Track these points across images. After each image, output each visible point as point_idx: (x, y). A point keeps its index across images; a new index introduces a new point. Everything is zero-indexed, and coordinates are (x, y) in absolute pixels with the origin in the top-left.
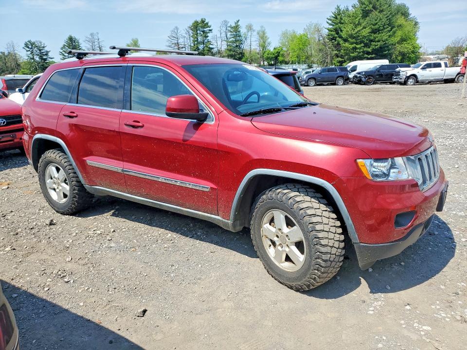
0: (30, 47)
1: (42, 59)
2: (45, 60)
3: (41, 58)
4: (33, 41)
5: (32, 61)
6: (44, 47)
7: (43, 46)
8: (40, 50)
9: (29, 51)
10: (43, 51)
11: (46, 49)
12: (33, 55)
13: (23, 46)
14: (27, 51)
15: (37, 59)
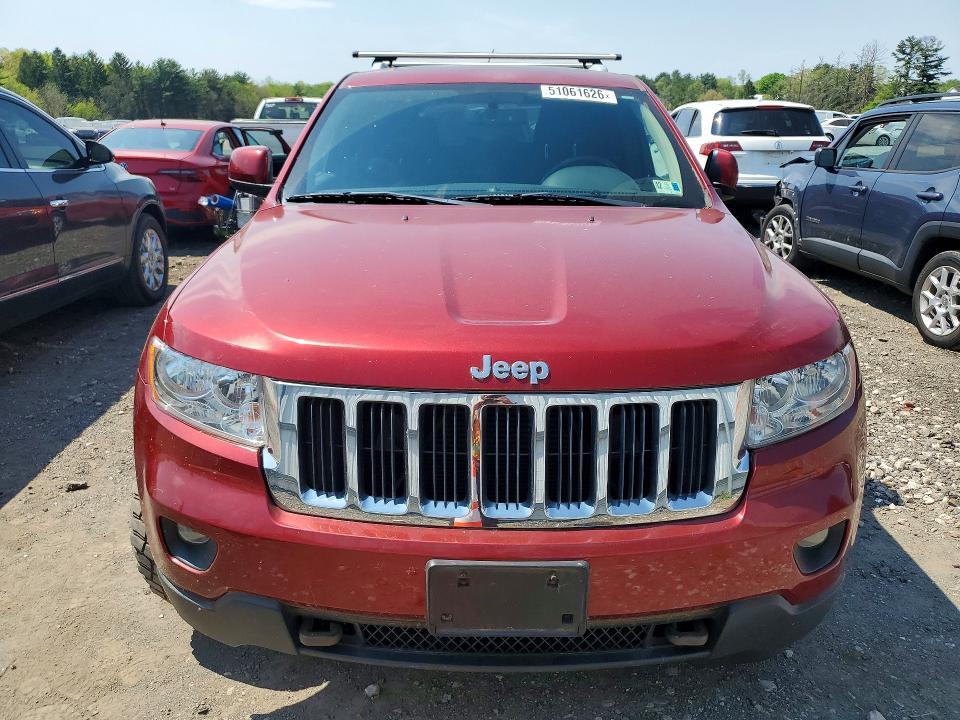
0: (908, 51)
1: (923, 76)
2: (931, 77)
3: (924, 74)
4: (918, 37)
5: (903, 80)
6: (936, 50)
7: (935, 47)
8: (926, 58)
9: (903, 59)
10: (931, 59)
11: (940, 54)
12: (908, 69)
13: (895, 48)
14: (899, 60)
15: (914, 75)
